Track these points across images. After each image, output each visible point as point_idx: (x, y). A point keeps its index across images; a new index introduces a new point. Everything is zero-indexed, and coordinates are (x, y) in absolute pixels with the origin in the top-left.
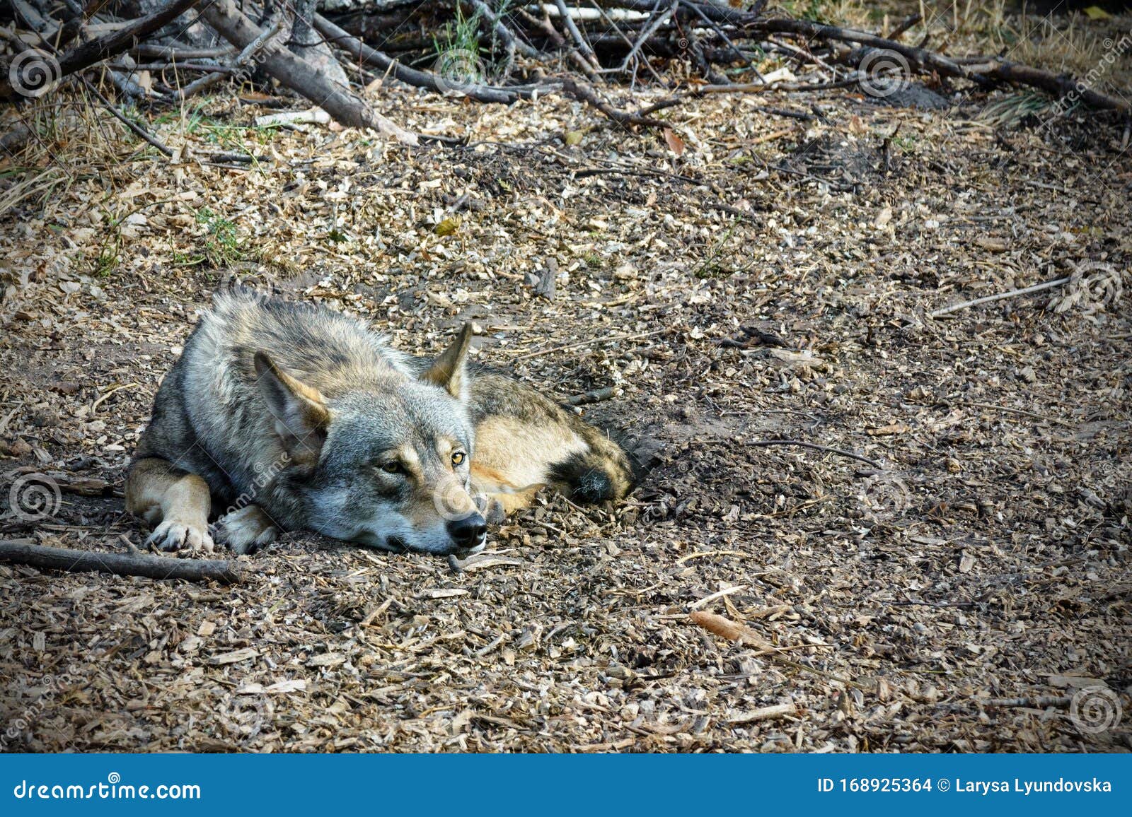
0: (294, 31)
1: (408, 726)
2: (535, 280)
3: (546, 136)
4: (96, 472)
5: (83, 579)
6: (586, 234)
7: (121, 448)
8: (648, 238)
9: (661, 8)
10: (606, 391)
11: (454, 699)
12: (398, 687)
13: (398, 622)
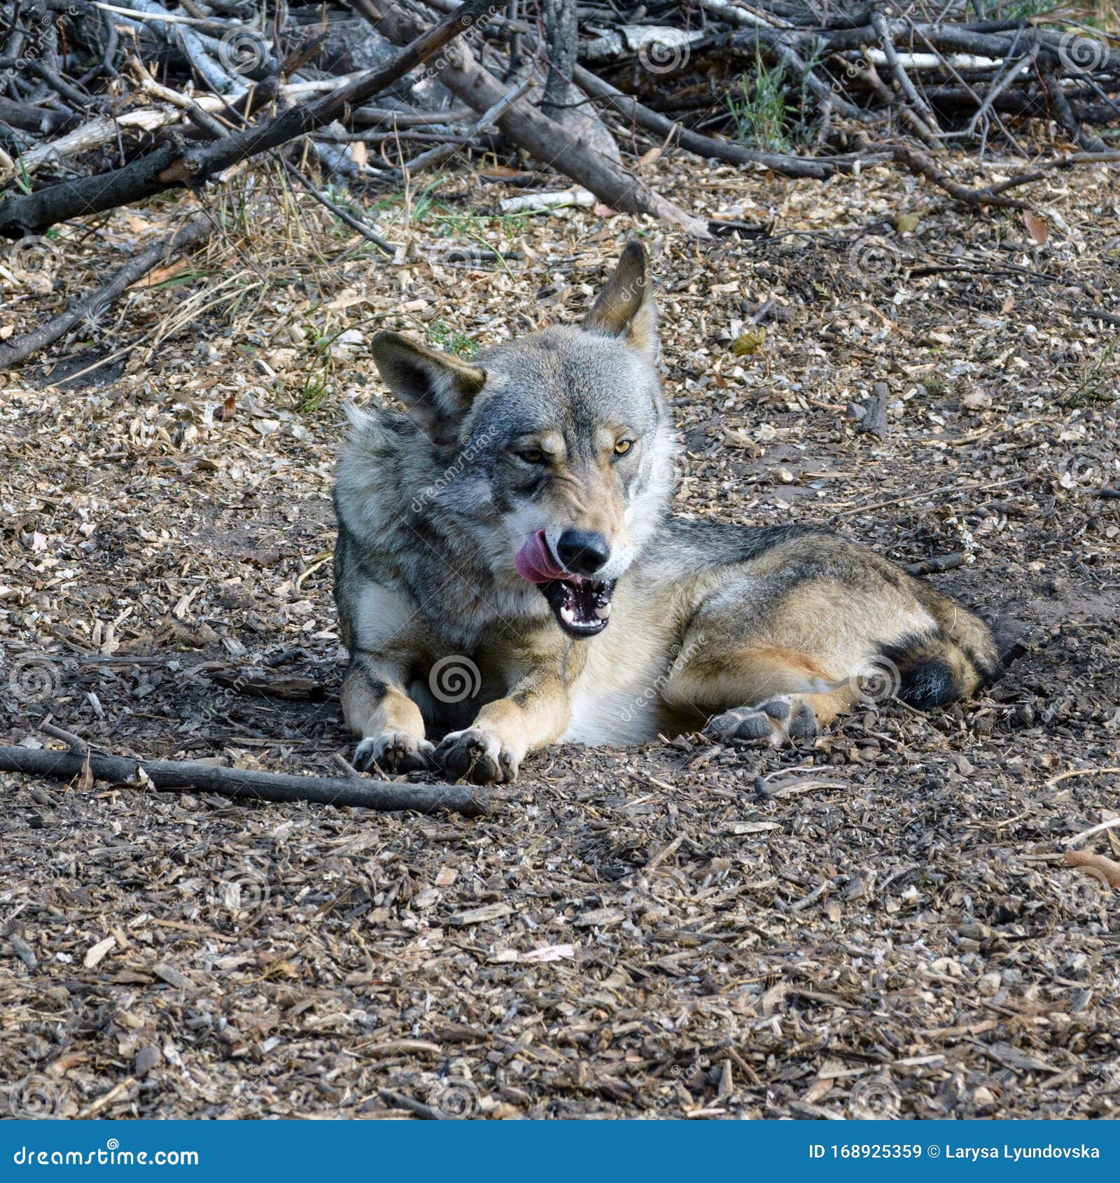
0: (548, 87)
1: (705, 1005)
2: (860, 411)
3: (871, 220)
4: (302, 667)
5: (288, 812)
6: (925, 351)
7: (333, 636)
8: (1005, 355)
9: (1017, 53)
10: (953, 557)
11: (764, 968)
12: (693, 953)
13: (691, 867)
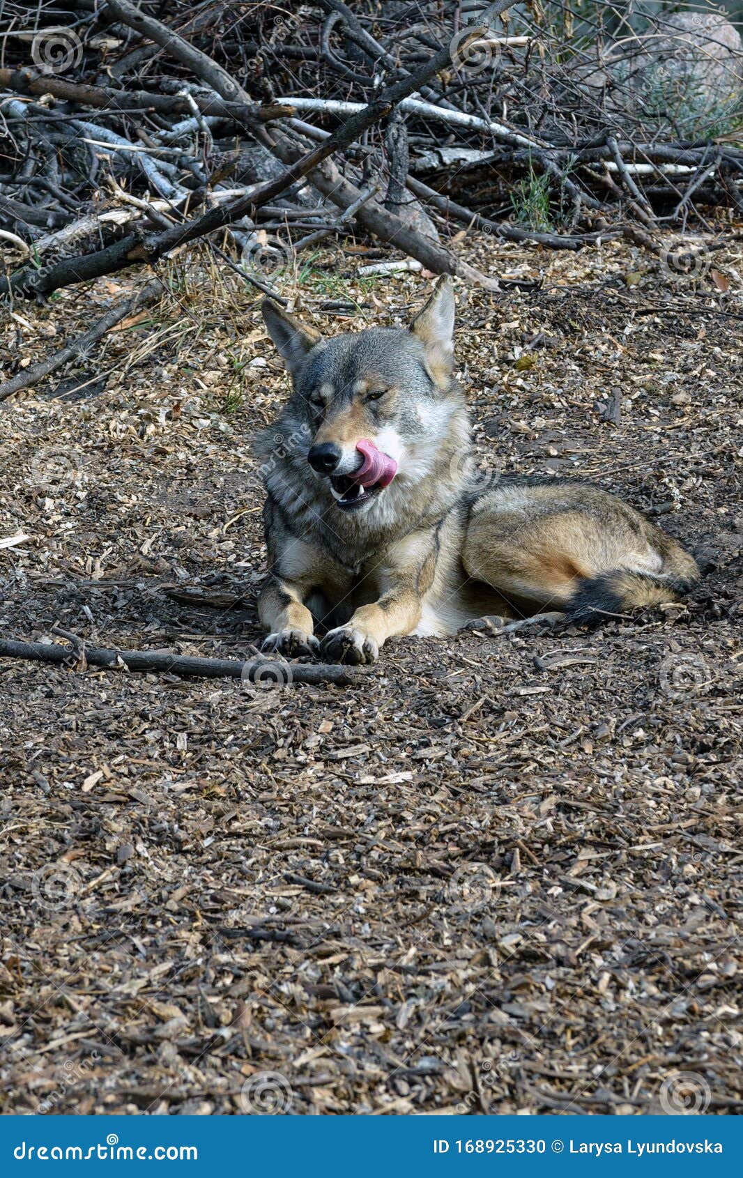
0: (389, 191)
1: (501, 811)
2: (602, 407)
3: (609, 277)
4: (227, 586)
5: (219, 684)
6: (646, 366)
7: (248, 565)
8: (699, 368)
9: (706, 163)
10: (667, 505)
11: (541, 786)
12: (493, 776)
13: (491, 718)
